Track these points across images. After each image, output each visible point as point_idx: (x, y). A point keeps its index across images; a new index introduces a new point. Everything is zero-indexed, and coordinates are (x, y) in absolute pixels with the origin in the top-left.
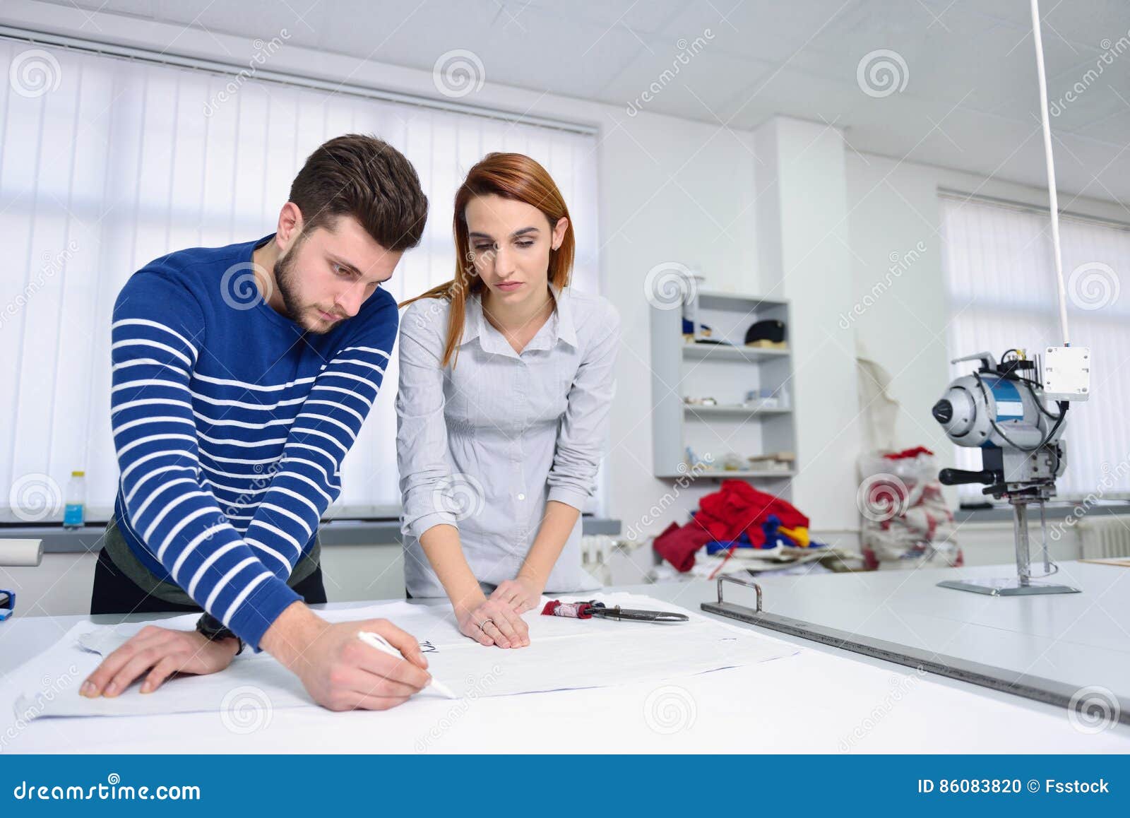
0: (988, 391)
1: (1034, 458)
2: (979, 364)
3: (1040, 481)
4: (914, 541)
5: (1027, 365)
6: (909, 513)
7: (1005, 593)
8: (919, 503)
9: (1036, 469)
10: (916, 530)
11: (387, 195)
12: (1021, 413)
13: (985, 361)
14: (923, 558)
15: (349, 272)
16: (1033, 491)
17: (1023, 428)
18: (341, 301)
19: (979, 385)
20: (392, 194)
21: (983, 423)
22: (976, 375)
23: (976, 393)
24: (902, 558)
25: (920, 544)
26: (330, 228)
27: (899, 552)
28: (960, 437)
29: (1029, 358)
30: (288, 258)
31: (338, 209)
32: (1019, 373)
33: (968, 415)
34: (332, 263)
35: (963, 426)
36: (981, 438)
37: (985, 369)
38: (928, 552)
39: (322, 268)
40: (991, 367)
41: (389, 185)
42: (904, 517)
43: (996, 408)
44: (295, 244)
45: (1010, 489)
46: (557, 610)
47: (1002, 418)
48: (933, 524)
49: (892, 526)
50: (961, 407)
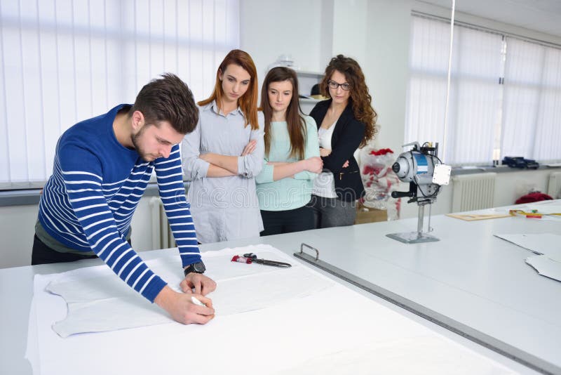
0: (415, 160)
1: (430, 187)
2: (414, 146)
3: (430, 196)
4: (381, 192)
5: (432, 149)
6: (379, 180)
7: (412, 242)
8: (385, 175)
9: (430, 192)
10: (382, 187)
11: (182, 115)
12: (427, 170)
13: (416, 146)
14: (384, 200)
15: (166, 143)
16: (428, 200)
17: (427, 177)
18: (162, 152)
19: (412, 158)
20: (184, 114)
21: (411, 175)
22: (411, 152)
23: (410, 161)
24: (374, 199)
25: (383, 193)
26: (157, 126)
27: (373, 197)
28: (402, 178)
29: (434, 146)
30: (139, 134)
31: (160, 119)
32: (429, 152)
33: (406, 171)
34: (158, 139)
35: (404, 175)
36: (410, 180)
37: (415, 149)
38: (386, 197)
39: (153, 141)
40: (418, 149)
41: (183, 109)
42: (377, 181)
43: (417, 168)
44: (141, 129)
45: (419, 200)
46: (238, 260)
47: (419, 173)
48: (390, 184)
49: (372, 185)
50: (403, 166)
